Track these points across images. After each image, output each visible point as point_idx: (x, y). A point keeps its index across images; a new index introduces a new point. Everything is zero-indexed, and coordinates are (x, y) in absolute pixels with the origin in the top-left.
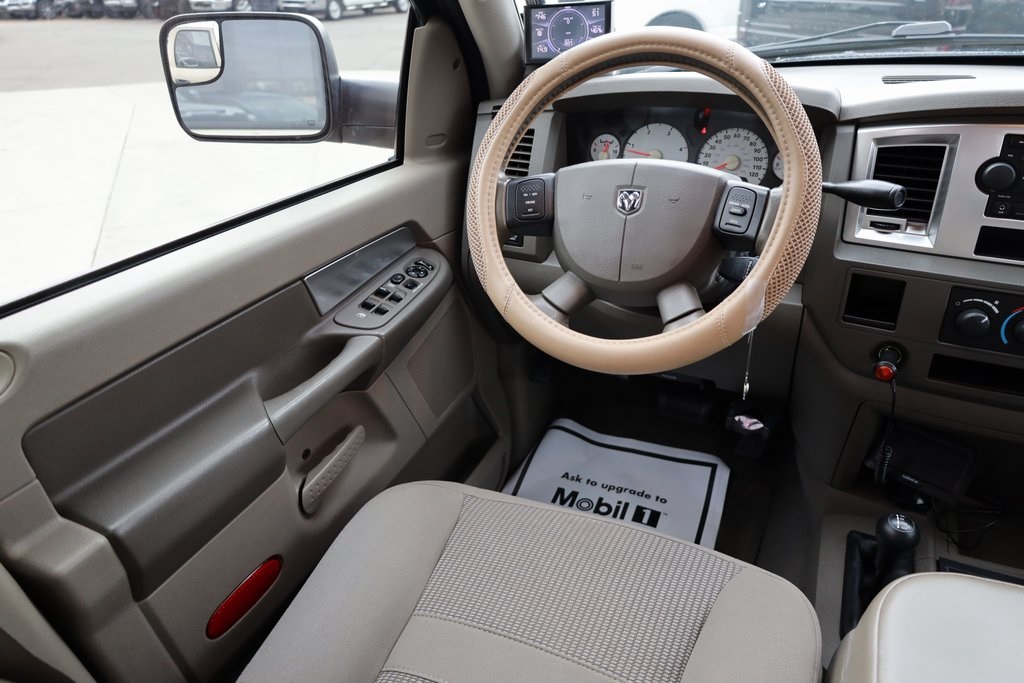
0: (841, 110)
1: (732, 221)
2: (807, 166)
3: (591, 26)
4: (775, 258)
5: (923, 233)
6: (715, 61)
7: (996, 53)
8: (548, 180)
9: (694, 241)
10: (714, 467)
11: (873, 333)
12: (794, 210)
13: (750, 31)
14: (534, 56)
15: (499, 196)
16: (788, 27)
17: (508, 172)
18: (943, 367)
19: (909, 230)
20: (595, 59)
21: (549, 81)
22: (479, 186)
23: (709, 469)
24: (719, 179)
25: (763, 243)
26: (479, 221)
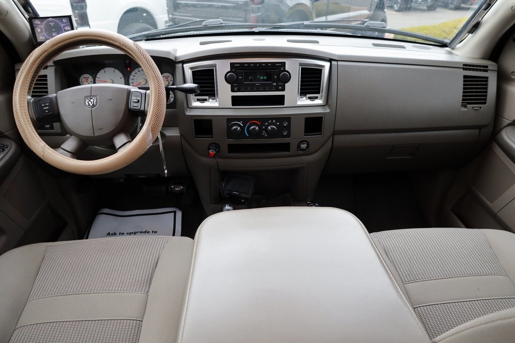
0: (176, 58)
1: (135, 105)
2: (157, 81)
3: (64, 27)
4: (152, 116)
5: (215, 101)
6: (114, 42)
7: (247, 30)
8: (53, 97)
9: (122, 115)
10: (175, 212)
11: (206, 140)
12: (155, 98)
13: (174, 17)
14: (39, 41)
15: (29, 107)
16: (190, 15)
17: (32, 96)
18: (232, 148)
19: (210, 100)
20: (62, 43)
21: (43, 54)
22: (18, 103)
23: (173, 214)
24: (127, 89)
25: (147, 112)
26: (21, 119)
